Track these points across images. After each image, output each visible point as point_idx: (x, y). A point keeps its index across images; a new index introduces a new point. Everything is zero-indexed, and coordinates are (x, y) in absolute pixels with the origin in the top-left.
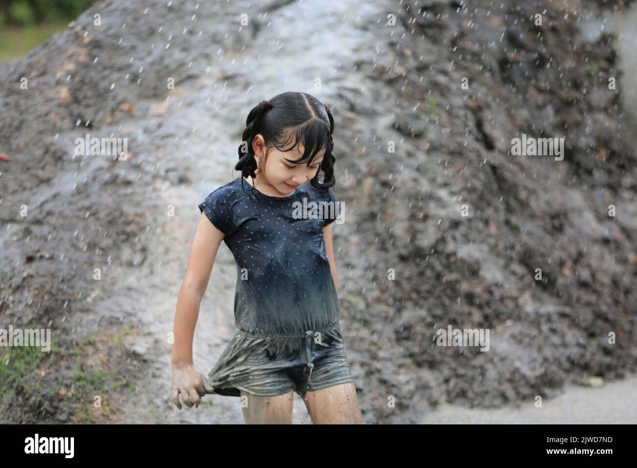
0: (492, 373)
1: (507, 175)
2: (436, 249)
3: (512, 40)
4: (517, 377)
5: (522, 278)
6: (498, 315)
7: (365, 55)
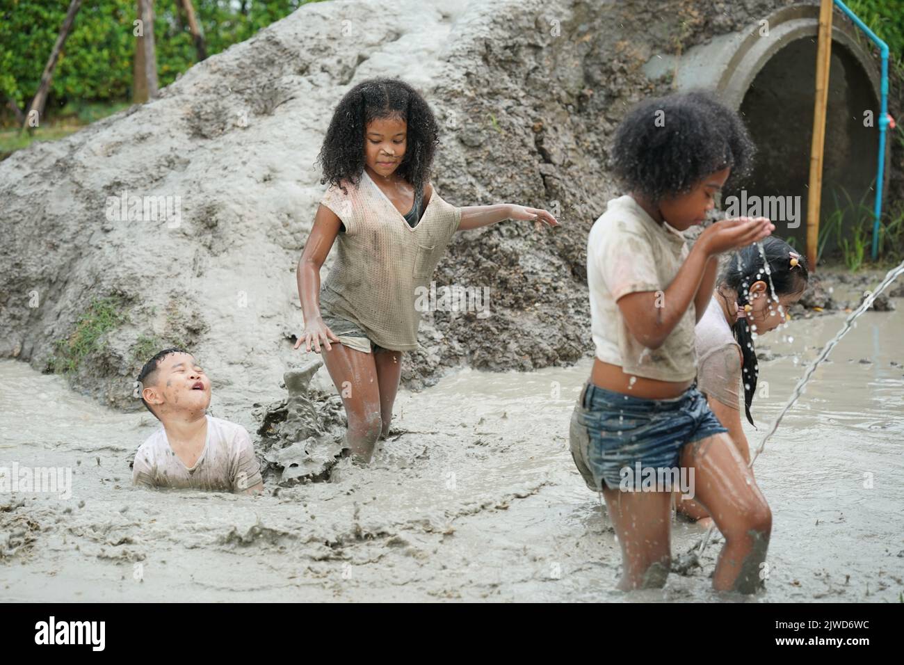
0: (513, 346)
1: (555, 182)
2: (479, 243)
3: (588, 78)
4: (536, 350)
5: (559, 268)
6: (528, 299)
7: (441, 82)
